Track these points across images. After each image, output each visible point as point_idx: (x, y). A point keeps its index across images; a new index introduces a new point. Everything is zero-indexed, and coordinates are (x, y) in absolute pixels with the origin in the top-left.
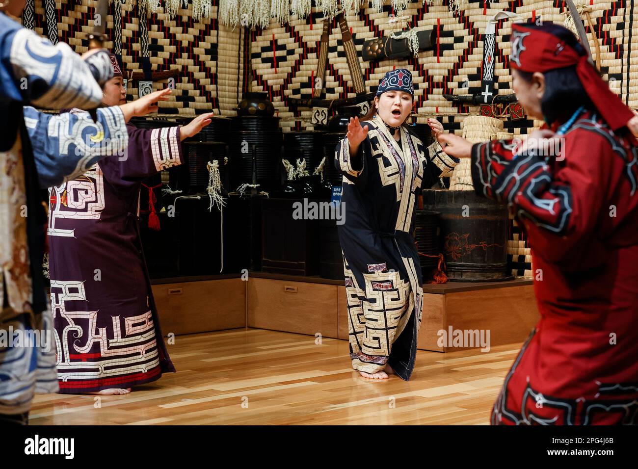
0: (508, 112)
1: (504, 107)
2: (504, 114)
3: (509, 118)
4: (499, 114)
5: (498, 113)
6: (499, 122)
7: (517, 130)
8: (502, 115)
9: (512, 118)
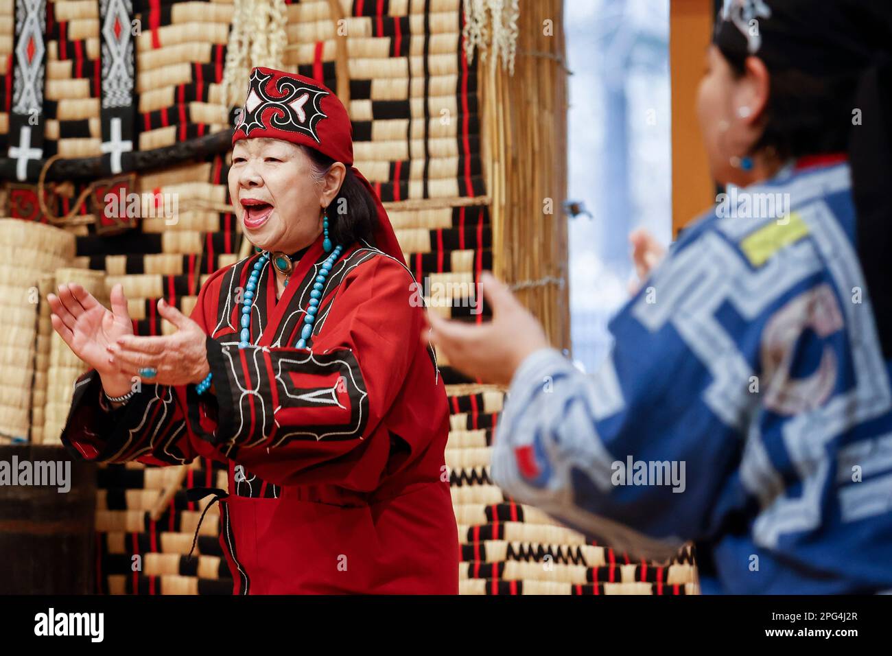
0: (88, 208)
1: (78, 193)
2: (79, 213)
3: (91, 227)
4: (61, 213)
5: (58, 213)
6: (62, 238)
7: (116, 262)
8: (72, 218)
9: (102, 226)
